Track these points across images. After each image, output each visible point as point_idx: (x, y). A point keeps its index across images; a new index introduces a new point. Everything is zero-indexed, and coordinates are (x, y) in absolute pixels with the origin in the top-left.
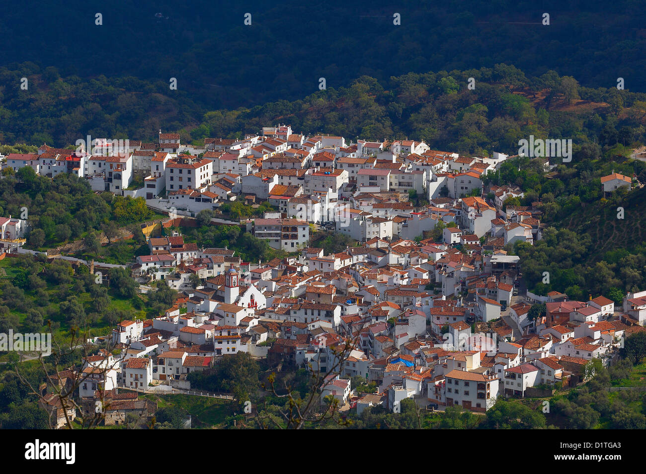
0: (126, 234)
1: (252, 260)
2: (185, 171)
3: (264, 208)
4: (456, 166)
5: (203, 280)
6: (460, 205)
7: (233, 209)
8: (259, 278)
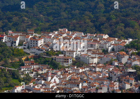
0: (17, 59)
1: (55, 69)
2: (35, 41)
3: (59, 53)
4: (117, 42)
5: (40, 74)
6: (118, 54)
7: (50, 53)
8: (57, 74)
